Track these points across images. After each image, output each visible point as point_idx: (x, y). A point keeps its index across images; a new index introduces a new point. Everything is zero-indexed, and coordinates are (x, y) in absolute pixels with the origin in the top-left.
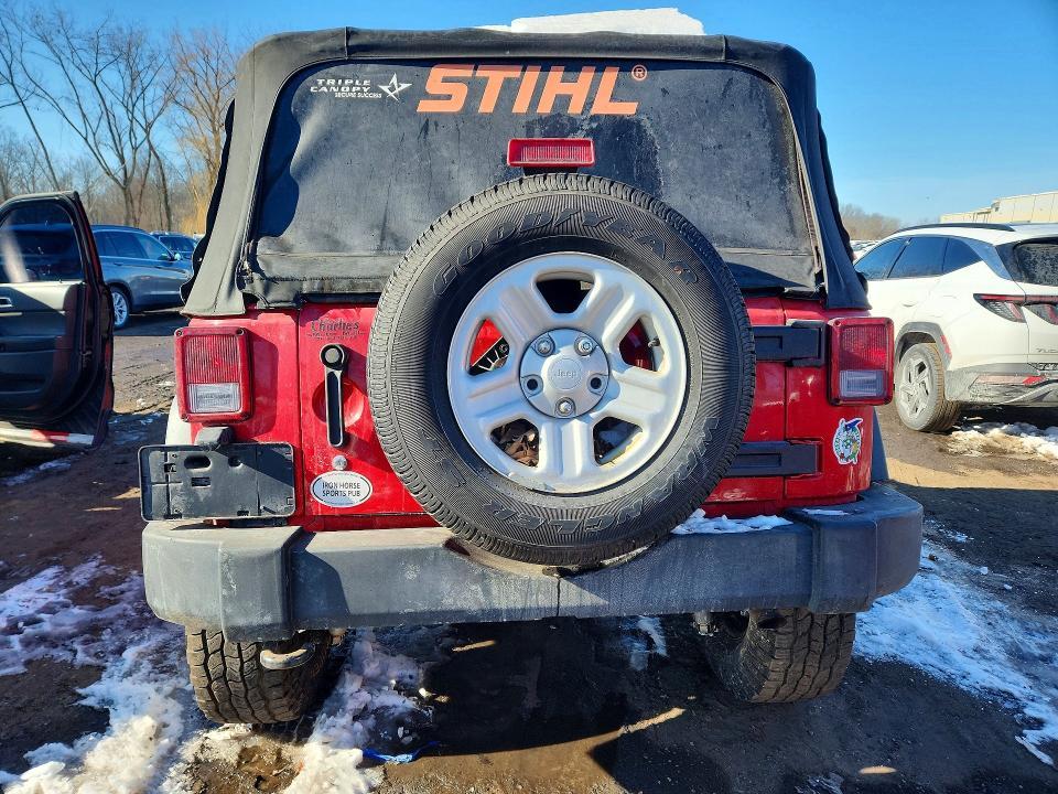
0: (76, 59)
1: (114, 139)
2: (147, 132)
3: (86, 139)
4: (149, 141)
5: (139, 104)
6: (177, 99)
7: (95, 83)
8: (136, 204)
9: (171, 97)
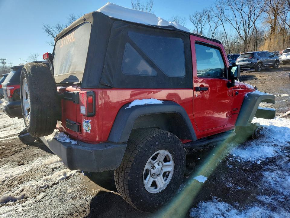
0: (237, 7)
1: (244, 27)
2: (254, 22)
3: (236, 29)
4: (254, 25)
5: (253, 15)
6: (264, 10)
7: (241, 13)
8: (248, 45)
9: (262, 10)
